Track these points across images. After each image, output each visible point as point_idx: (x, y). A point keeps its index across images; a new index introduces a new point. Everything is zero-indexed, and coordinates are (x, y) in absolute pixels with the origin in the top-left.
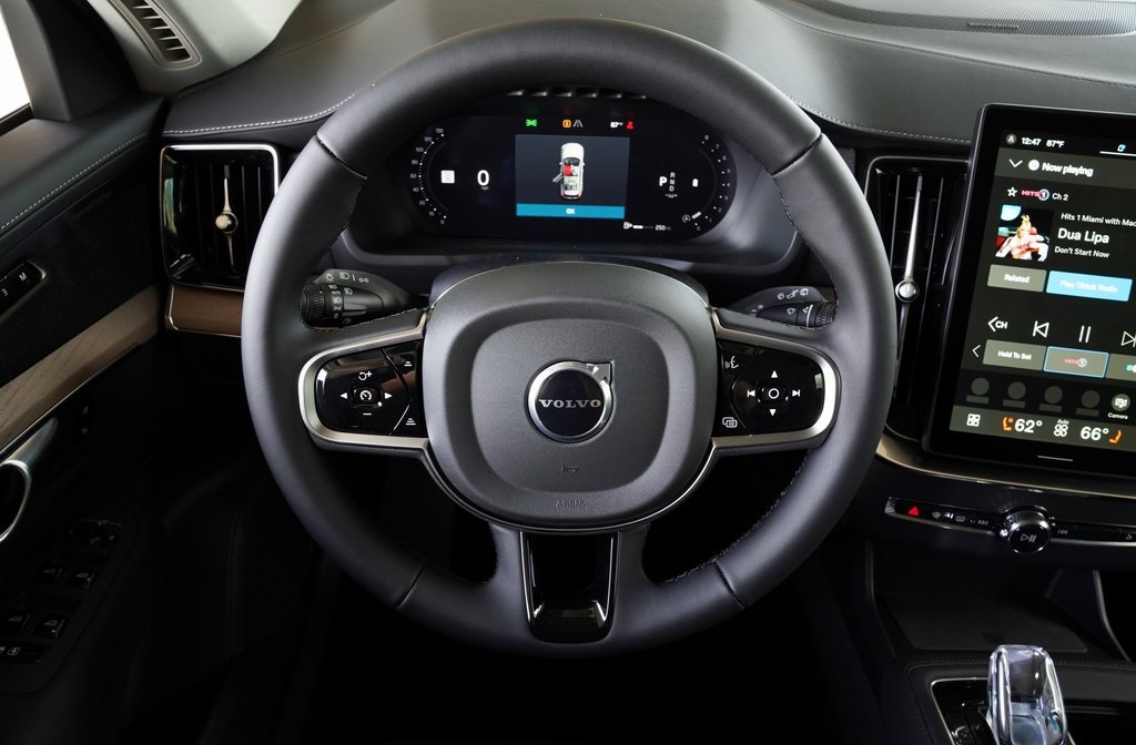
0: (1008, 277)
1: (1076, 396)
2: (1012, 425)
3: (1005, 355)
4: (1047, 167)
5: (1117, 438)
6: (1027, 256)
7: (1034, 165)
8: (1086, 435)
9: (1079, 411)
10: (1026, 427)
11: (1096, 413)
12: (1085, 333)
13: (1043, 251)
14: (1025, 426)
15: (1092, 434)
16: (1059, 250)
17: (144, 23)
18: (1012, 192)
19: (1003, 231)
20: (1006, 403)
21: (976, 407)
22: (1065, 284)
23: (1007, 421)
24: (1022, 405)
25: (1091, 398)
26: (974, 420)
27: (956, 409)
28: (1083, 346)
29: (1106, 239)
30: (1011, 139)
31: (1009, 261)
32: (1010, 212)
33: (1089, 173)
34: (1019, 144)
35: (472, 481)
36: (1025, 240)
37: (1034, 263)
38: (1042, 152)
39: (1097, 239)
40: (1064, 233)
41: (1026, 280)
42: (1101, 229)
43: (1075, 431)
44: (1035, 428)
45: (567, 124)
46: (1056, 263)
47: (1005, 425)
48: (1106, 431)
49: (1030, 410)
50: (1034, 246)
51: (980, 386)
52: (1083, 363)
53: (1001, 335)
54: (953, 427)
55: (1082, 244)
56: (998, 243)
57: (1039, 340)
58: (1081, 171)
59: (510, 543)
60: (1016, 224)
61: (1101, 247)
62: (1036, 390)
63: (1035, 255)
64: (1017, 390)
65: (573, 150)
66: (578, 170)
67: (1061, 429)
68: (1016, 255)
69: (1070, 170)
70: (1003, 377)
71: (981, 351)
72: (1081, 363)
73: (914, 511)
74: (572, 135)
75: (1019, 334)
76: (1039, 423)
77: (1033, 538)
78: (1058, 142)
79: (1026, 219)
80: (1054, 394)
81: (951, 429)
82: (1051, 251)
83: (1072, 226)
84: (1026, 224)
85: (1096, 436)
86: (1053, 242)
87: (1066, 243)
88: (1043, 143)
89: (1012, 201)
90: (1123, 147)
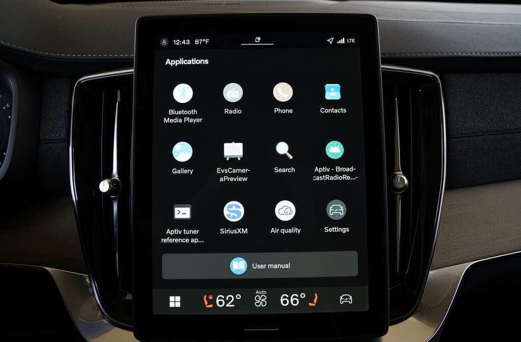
2: (213, 302)
5: (315, 301)
8: (285, 302)
10: (227, 302)
14: (225, 302)
15: (290, 300)
21: (175, 289)
23: (207, 299)
26: (175, 302)
27: (155, 292)
30: (164, 42)
34: (171, 46)
38: (191, 50)
43: (273, 300)
44: (235, 302)
47: (206, 303)
48: (303, 296)
54: (156, 311)
76: (239, 297)
78: (204, 40)
81: (155, 313)
85: (295, 302)
88: (192, 42)
90: (259, 39)
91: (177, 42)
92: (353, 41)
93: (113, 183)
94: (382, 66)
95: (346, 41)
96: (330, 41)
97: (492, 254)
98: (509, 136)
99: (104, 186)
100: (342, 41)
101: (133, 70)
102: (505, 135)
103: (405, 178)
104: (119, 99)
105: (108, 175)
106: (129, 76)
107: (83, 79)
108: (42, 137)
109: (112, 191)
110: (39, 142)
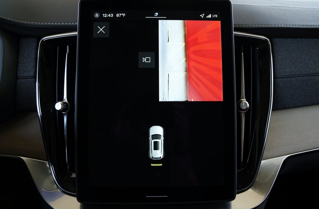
30: (97, 15)
78: (122, 14)
88: (115, 15)
90: (157, 14)
91: (105, 15)
92: (216, 16)
93: (64, 103)
94: (234, 33)
95: (212, 16)
96: (202, 16)
97: (300, 150)
98: (312, 77)
99: (58, 106)
100: (210, 16)
101: (77, 33)
102: (309, 77)
103: (247, 103)
104: (68, 51)
105: (61, 99)
106: (75, 37)
107: (45, 38)
108: (19, 75)
109: (63, 109)
110: (17, 78)
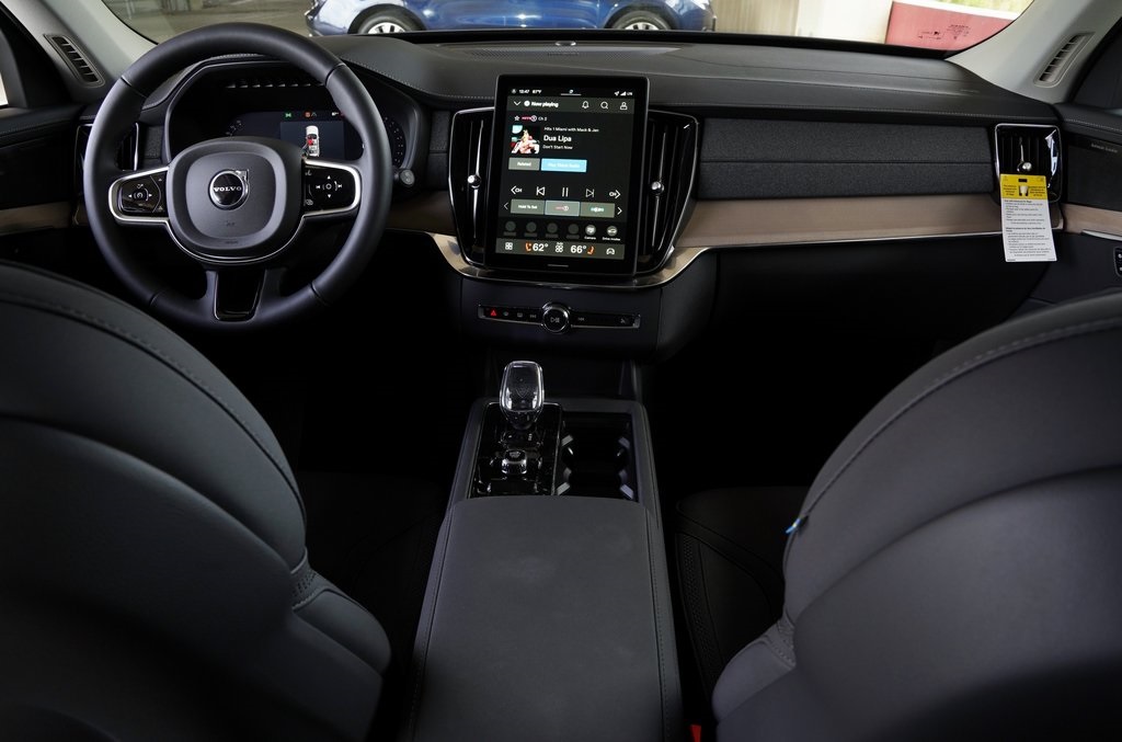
0: (519, 164)
1: (566, 228)
2: (531, 247)
3: (523, 207)
4: (534, 104)
5: (592, 251)
6: (529, 151)
7: (527, 103)
8: (573, 250)
9: (568, 237)
11: (578, 237)
12: (565, 192)
13: (537, 148)
14: (538, 247)
15: (577, 249)
16: (545, 147)
17: (68, 55)
18: (517, 118)
19: (514, 139)
20: (526, 235)
21: (509, 238)
22: (550, 165)
23: (528, 245)
24: (535, 235)
25: (573, 229)
26: (509, 246)
27: (499, 240)
28: (565, 199)
29: (570, 139)
30: (514, 91)
31: (519, 155)
32: (517, 129)
33: (556, 105)
34: (518, 94)
35: (185, 232)
36: (526, 143)
37: (532, 155)
38: (530, 97)
39: (565, 139)
40: (547, 138)
41: (529, 164)
42: (567, 134)
43: (567, 249)
44: (545, 248)
45: (308, 115)
46: (544, 154)
47: (527, 248)
48: (585, 247)
49: (540, 238)
50: (532, 146)
51: (511, 226)
52: (566, 208)
53: (519, 196)
54: (497, 251)
55: (557, 143)
56: (512, 146)
57: (540, 197)
58: (552, 104)
59: (212, 277)
60: (520, 135)
61: (567, 144)
62: (543, 227)
63: (533, 150)
64: (531, 227)
65: (312, 130)
66: (316, 141)
67: (559, 248)
68: (522, 151)
69: (546, 104)
70: (523, 220)
71: (509, 206)
72: (566, 209)
73: (493, 313)
74: (312, 121)
75: (529, 195)
76: (547, 245)
77: (558, 320)
78: (538, 91)
79: (526, 132)
80: (552, 228)
82: (541, 148)
83: (551, 134)
84: (526, 135)
85: (579, 251)
86: (542, 143)
87: (548, 143)
88: (531, 92)
89: (517, 123)
90: (572, 91)
91: (522, 91)
92: (631, 93)
93: (476, 177)
94: (647, 110)
95: (626, 94)
96: (617, 94)
99: (471, 179)
100: (624, 94)
101: (494, 108)
103: (659, 183)
104: (482, 126)
105: (473, 173)
106: (492, 111)
107: (461, 112)
108: (433, 148)
109: (474, 184)
110: (429, 152)
